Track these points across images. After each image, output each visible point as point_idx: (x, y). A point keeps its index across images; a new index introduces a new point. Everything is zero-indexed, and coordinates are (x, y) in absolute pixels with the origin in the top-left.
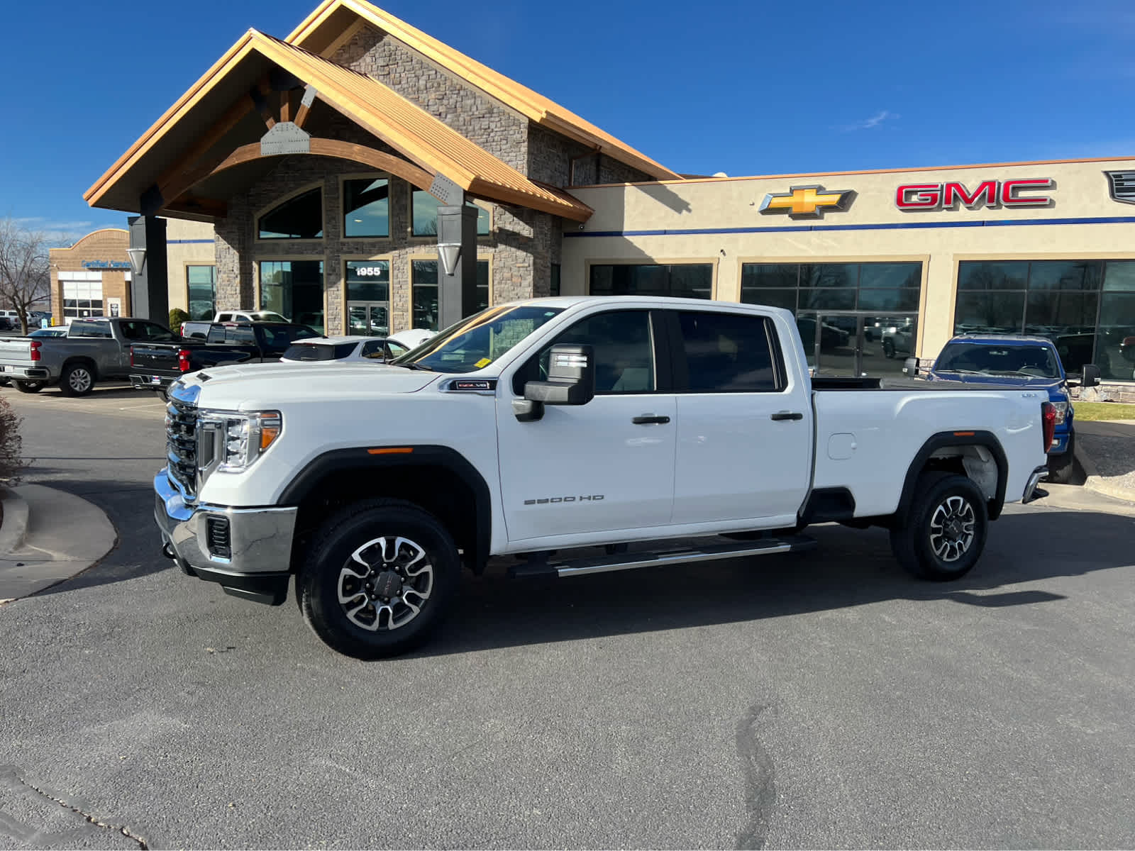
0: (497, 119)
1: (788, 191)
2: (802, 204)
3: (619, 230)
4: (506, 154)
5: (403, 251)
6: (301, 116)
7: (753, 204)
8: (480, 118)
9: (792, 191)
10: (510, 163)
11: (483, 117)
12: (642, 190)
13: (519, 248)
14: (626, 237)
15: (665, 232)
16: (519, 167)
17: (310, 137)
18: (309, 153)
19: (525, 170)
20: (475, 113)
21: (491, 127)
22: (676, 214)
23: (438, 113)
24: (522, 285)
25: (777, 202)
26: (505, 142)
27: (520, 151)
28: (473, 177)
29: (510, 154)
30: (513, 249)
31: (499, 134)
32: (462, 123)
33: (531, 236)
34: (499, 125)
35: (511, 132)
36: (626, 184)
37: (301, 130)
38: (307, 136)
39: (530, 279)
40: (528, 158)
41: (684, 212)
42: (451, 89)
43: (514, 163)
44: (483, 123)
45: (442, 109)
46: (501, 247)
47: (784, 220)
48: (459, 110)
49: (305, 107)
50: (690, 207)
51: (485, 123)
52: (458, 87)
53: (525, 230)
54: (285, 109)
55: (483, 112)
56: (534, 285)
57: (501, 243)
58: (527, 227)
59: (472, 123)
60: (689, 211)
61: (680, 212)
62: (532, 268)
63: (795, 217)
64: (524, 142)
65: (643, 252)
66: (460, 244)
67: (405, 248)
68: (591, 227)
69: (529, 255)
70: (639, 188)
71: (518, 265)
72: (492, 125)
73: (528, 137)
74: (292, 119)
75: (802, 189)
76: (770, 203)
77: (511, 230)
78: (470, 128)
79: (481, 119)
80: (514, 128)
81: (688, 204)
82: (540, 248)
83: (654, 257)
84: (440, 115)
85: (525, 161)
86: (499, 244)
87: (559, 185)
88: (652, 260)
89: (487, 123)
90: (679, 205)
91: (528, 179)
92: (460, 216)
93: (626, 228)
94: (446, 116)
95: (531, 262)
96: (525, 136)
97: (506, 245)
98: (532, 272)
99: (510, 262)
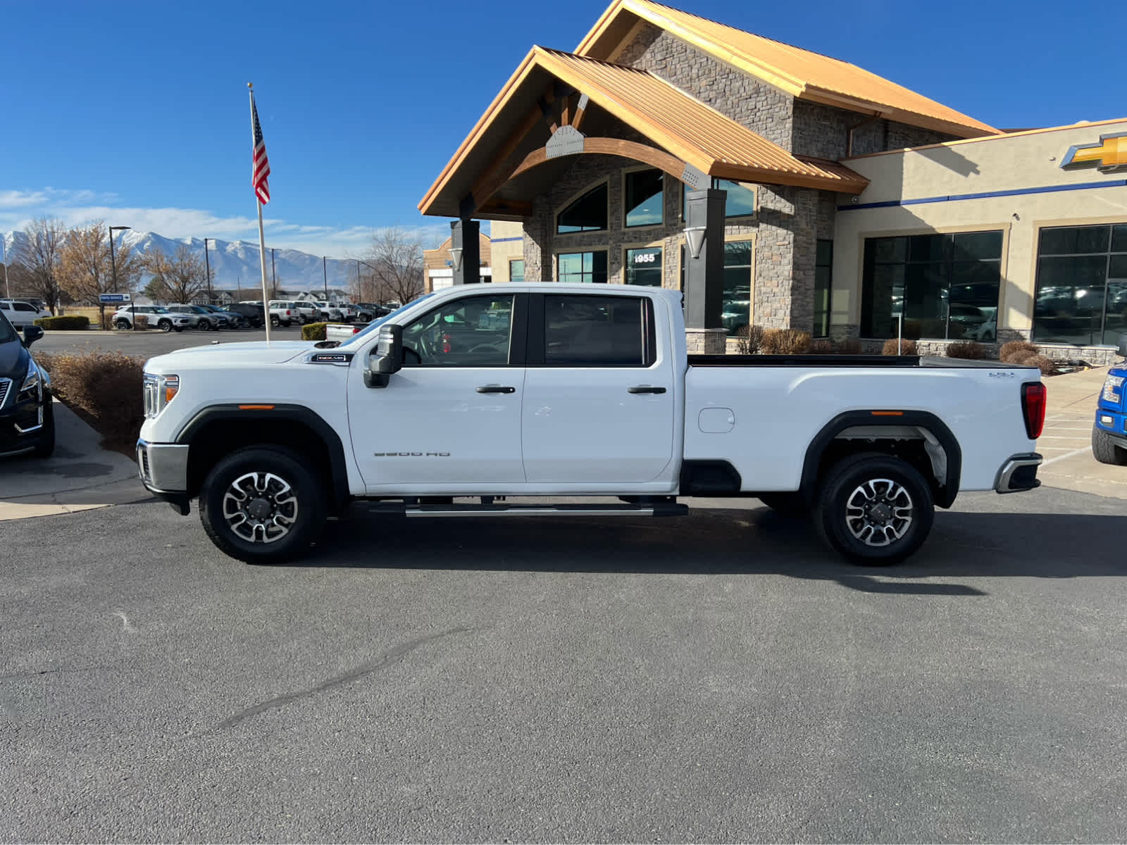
0: (764, 98)
1: (1098, 141)
2: (1114, 155)
3: (898, 200)
4: (771, 132)
5: (674, 238)
6: (578, 118)
7: (1054, 159)
8: (746, 99)
9: (1102, 140)
10: (775, 141)
11: (750, 98)
12: (922, 154)
13: (780, 226)
14: (904, 206)
15: (948, 199)
16: (784, 144)
17: (585, 137)
18: (583, 152)
19: (790, 146)
20: (743, 95)
21: (758, 107)
22: (962, 177)
23: (708, 99)
24: (782, 263)
25: (1081, 155)
26: (770, 120)
27: (785, 127)
28: (712, 160)
29: (776, 132)
30: (774, 228)
31: (764, 112)
32: (730, 107)
33: (792, 213)
34: (765, 103)
35: (777, 110)
36: (906, 149)
37: (577, 131)
38: (581, 136)
39: (790, 256)
40: (793, 134)
41: (972, 175)
42: (721, 73)
43: (778, 140)
44: (751, 104)
45: (712, 95)
46: (762, 226)
47: (1093, 175)
48: (728, 93)
49: (580, 110)
50: (978, 168)
51: (752, 104)
52: (727, 71)
53: (786, 207)
54: (565, 114)
55: (749, 93)
56: (794, 263)
57: (763, 222)
58: (788, 204)
59: (740, 105)
60: (978, 172)
61: (966, 175)
62: (792, 245)
63: (1105, 170)
64: (789, 118)
65: (923, 221)
66: (705, 227)
67: (675, 234)
68: (867, 198)
69: (789, 232)
70: (919, 153)
71: (778, 243)
72: (759, 105)
73: (794, 113)
74: (570, 123)
75: (1115, 137)
76: (1074, 157)
77: (773, 208)
78: (738, 110)
79: (749, 100)
80: (780, 105)
81: (977, 166)
82: (803, 225)
83: (935, 226)
84: (710, 101)
85: (790, 137)
86: (760, 224)
87: (833, 157)
88: (933, 229)
89: (754, 103)
90: (965, 167)
91: (792, 155)
92: (706, 199)
93: (904, 197)
94: (716, 101)
95: (791, 240)
96: (790, 113)
97: (767, 223)
98: (792, 250)
99: (770, 241)
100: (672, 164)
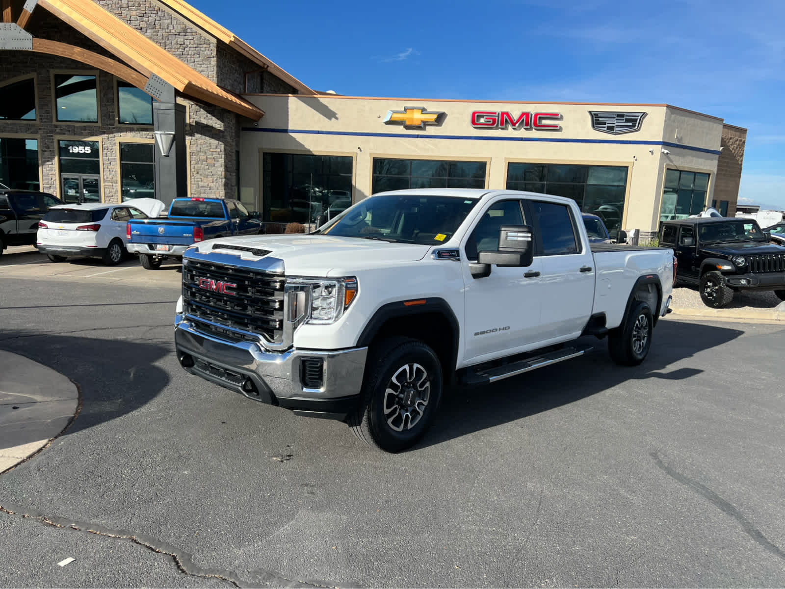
0: (191, 38)
1: (403, 110)
2: (412, 119)
3: (286, 128)
4: (199, 66)
5: (111, 135)
6: (24, 18)
7: (380, 117)
8: (176, 35)
9: (406, 110)
10: (202, 73)
11: (179, 35)
12: (300, 100)
13: (212, 137)
14: (291, 134)
15: (318, 132)
16: (210, 76)
17: (33, 37)
18: (31, 50)
19: (215, 79)
20: (172, 31)
21: (186, 44)
22: (327, 120)
23: (139, 27)
24: (215, 165)
25: (397, 117)
26: (198, 56)
27: (210, 64)
28: (187, 82)
29: (202, 66)
30: (207, 138)
31: (192, 49)
32: (161, 38)
33: (222, 129)
34: (192, 42)
35: (203, 49)
36: (290, 95)
37: (23, 31)
38: (30, 36)
39: (222, 161)
40: (217, 70)
41: (333, 119)
42: (151, 9)
43: (205, 73)
44: (179, 40)
45: (143, 25)
46: (198, 136)
47: (400, 130)
48: (158, 27)
49: (27, 11)
50: (337, 116)
51: (180, 40)
52: (156, 9)
53: (218, 125)
54: (8, 12)
55: (178, 31)
56: (226, 166)
57: (197, 133)
58: (219, 122)
59: (170, 38)
60: (337, 118)
61: (330, 119)
62: (223, 153)
63: (408, 127)
64: (213, 57)
65: (303, 146)
66: (173, 133)
67: (112, 133)
68: (262, 124)
69: (220, 143)
70: (299, 99)
71: (212, 150)
72: (187, 42)
73: (217, 54)
74: (15, 19)
75: (412, 109)
76: (391, 117)
77: (206, 123)
78: (168, 42)
79: (177, 36)
80: (205, 46)
81: (336, 114)
82: (229, 139)
83: (311, 150)
84: (141, 29)
85: (215, 72)
86: (196, 134)
87: (238, 92)
88: (311, 152)
89: (183, 40)
90: (329, 114)
91: (217, 85)
92: (174, 110)
93: (291, 127)
94: (146, 31)
95: (223, 149)
96: (214, 53)
97: (201, 134)
98: (223, 156)
99: (205, 148)
100: (134, 76)
